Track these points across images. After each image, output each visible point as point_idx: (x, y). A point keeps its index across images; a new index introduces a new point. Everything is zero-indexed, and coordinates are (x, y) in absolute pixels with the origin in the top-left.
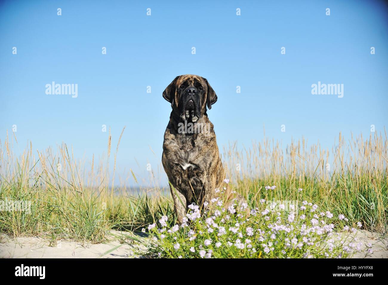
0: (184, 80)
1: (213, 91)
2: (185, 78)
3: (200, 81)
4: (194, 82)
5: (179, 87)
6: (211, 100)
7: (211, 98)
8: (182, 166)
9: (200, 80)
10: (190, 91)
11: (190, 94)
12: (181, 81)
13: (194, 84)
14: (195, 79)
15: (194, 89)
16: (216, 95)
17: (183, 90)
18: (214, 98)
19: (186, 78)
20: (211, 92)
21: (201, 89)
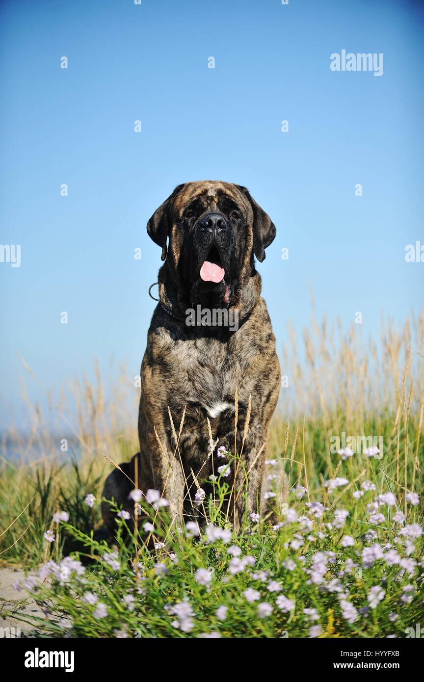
0: (193, 195)
1: (264, 215)
2: (195, 190)
3: (232, 195)
4: (218, 199)
5: (181, 213)
6: (264, 238)
7: (263, 233)
8: (207, 408)
9: (234, 193)
10: (210, 222)
11: (210, 230)
12: (186, 198)
13: (218, 204)
14: (220, 193)
15: (219, 218)
16: (272, 224)
17: (194, 221)
18: (269, 231)
19: (198, 191)
20: (260, 217)
21: (237, 217)
